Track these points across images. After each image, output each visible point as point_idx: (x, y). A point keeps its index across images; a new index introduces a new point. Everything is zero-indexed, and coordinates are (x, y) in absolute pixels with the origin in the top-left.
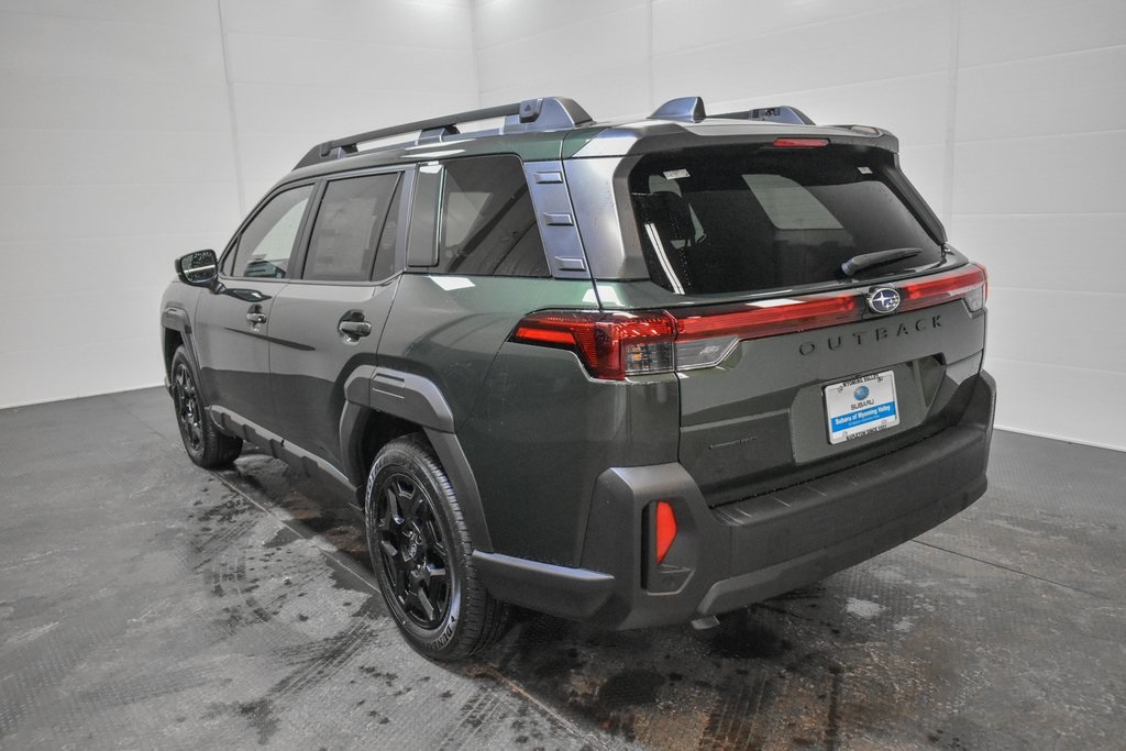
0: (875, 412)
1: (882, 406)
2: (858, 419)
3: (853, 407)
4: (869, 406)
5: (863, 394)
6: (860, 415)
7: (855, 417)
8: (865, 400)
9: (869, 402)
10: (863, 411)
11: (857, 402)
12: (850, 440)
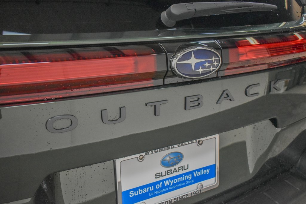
0: (190, 177)
1: (198, 170)
3: (158, 175)
5: (173, 161)
6: (167, 183)
8: (177, 167)
9: (182, 168)
11: (163, 170)
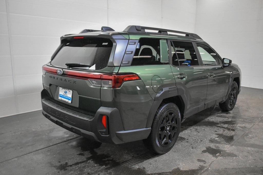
1: (69, 97)
2: (64, 97)
3: (64, 94)
4: (66, 96)
5: (66, 93)
7: (63, 96)
8: (66, 94)
9: (66, 95)
10: (65, 96)
12: (61, 100)
